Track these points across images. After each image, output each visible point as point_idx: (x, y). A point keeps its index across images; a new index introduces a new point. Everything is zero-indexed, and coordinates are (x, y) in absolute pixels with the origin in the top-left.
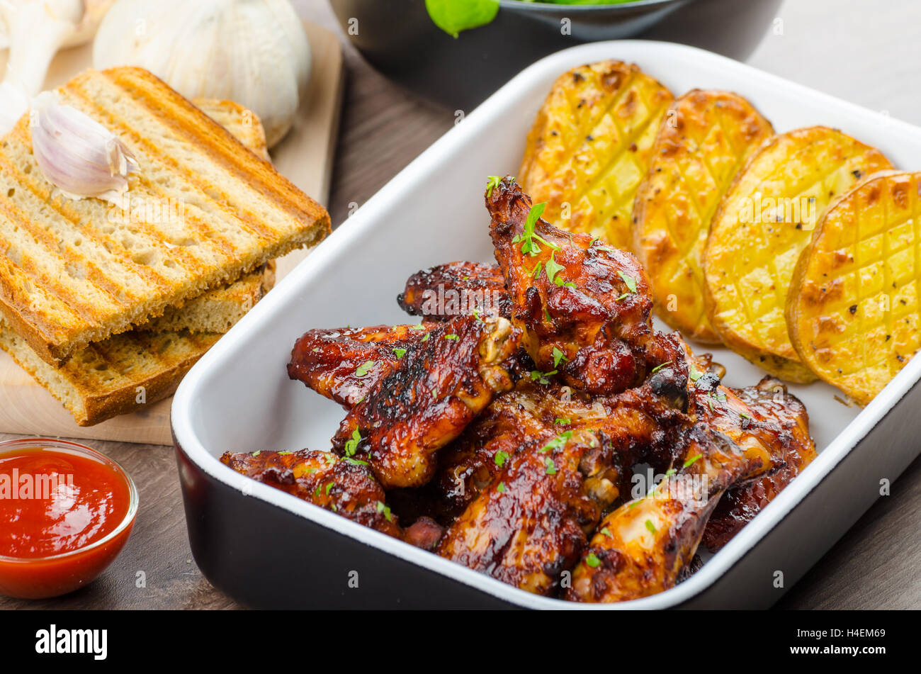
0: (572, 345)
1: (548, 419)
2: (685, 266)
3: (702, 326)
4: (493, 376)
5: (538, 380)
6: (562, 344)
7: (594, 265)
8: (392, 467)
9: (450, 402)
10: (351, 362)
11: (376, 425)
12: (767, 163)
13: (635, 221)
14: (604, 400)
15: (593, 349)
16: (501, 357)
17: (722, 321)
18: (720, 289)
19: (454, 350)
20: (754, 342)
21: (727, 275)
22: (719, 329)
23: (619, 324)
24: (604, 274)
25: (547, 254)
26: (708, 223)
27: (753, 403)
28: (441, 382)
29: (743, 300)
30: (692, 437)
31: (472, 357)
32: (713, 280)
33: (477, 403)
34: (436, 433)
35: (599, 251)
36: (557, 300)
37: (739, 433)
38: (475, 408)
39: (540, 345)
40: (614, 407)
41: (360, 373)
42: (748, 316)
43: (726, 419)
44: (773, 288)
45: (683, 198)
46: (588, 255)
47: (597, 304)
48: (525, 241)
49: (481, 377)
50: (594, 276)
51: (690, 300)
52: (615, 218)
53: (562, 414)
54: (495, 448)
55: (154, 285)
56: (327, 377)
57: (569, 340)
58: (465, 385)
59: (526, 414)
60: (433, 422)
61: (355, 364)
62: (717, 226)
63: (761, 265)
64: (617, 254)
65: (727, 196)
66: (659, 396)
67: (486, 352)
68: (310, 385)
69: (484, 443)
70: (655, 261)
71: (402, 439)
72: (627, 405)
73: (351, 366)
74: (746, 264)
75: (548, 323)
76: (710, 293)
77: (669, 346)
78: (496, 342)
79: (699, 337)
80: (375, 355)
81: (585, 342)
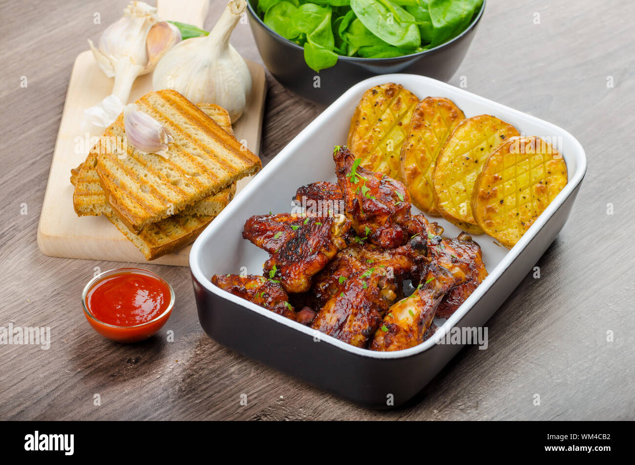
0: (374, 225)
1: (363, 260)
2: (425, 180)
3: (433, 208)
4: (338, 242)
5: (359, 242)
6: (369, 225)
7: (384, 188)
8: (291, 284)
9: (318, 254)
10: (272, 232)
11: (284, 264)
12: (461, 132)
13: (402, 159)
14: (389, 251)
15: (384, 228)
16: (342, 233)
17: (442, 207)
18: (441, 192)
19: (320, 230)
20: (457, 217)
21: (444, 185)
22: (440, 210)
23: (396, 216)
24: (389, 192)
25: (362, 182)
26: (435, 160)
27: (456, 246)
28: (313, 245)
29: (451, 197)
30: (430, 269)
31: (328, 233)
32: (437, 187)
33: (330, 254)
34: (311, 268)
35: (386, 181)
36: (367, 205)
37: (451, 265)
38: (330, 256)
39: (359, 225)
40: (394, 255)
41: (276, 237)
42: (453, 204)
43: (445, 258)
44: (465, 191)
45: (423, 148)
46: (381, 183)
47: (385, 207)
48: (351, 176)
49: (332, 242)
50: (384, 193)
51: (427, 196)
52: (392, 157)
53: (369, 258)
54: (339, 275)
55: (180, 195)
56: (261, 239)
57: (373, 223)
58: (325, 246)
59: (353, 258)
60: (310, 263)
61: (274, 233)
62: (439, 162)
63: (459, 180)
64: (395, 182)
65: (444, 148)
66: (414, 249)
67: (335, 231)
68: (253, 242)
69: (334, 272)
70: (411, 178)
71: (296, 271)
72: (399, 254)
73: (272, 234)
74: (453, 180)
75: (363, 215)
76: (436, 194)
77: (419, 225)
78: (339, 226)
79: (431, 212)
80: (283, 229)
81: (380, 224)
